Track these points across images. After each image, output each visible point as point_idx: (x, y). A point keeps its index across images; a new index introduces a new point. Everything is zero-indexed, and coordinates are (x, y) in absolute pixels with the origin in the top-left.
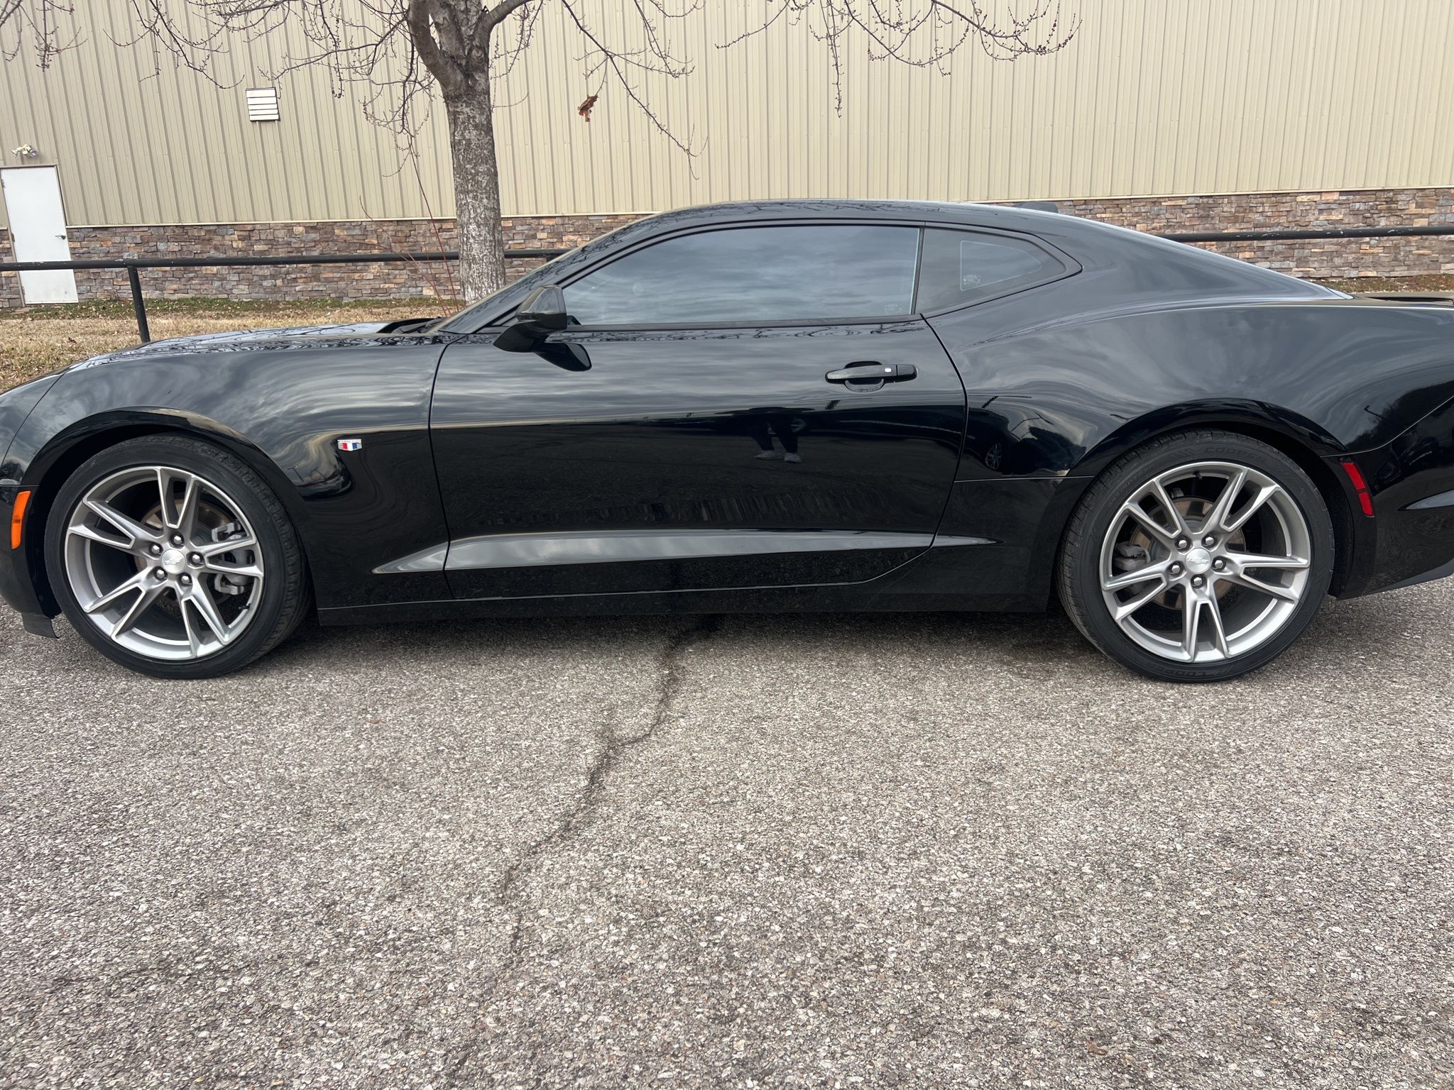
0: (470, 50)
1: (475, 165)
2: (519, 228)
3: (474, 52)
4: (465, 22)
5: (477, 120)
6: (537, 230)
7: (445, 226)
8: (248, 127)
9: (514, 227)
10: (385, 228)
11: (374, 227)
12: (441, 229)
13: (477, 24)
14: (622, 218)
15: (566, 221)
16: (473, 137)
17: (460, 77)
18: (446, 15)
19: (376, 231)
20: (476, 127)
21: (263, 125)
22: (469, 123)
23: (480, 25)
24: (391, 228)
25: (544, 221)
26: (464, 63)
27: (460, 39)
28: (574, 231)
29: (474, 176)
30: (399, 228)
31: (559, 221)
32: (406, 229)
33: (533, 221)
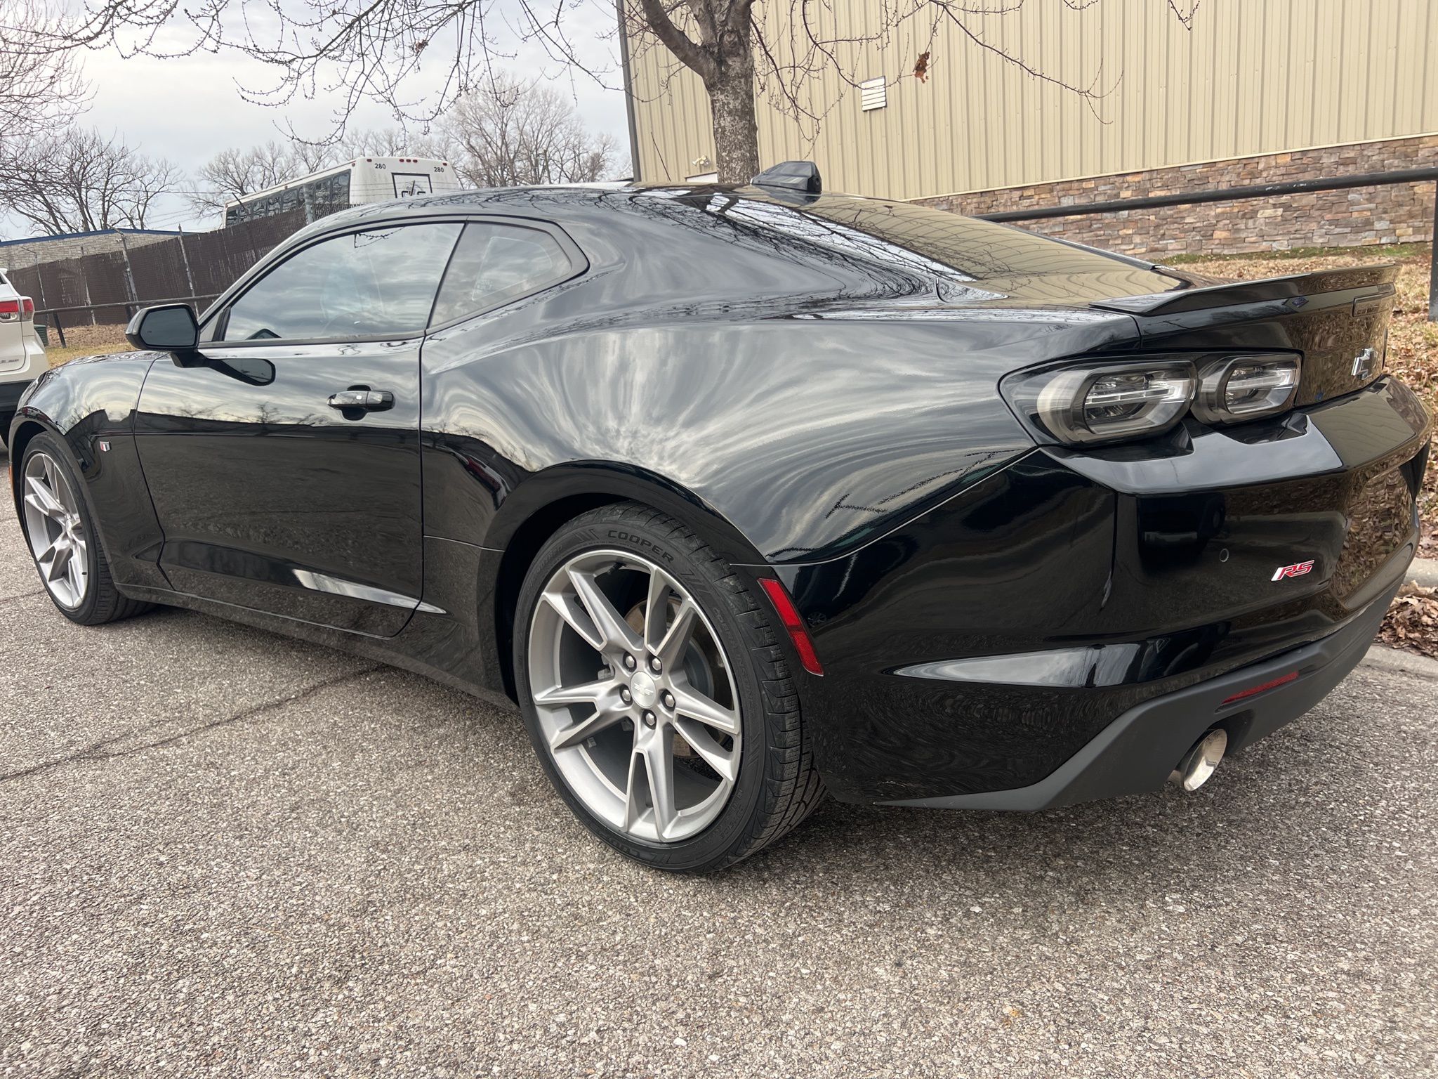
0: (722, 36)
1: (730, 152)
2: (1101, 188)
3: (726, 38)
4: (718, 8)
5: (731, 106)
6: (1121, 188)
7: (1027, 193)
8: (860, 115)
9: (1096, 188)
10: (969, 201)
11: (960, 200)
12: (1021, 197)
13: (729, 9)
14: (1221, 165)
15: (1155, 176)
16: (727, 124)
17: (713, 65)
18: (702, 6)
19: (961, 204)
20: (730, 113)
21: (873, 113)
22: (724, 109)
23: (733, 8)
24: (975, 200)
25: (1129, 178)
26: (716, 50)
27: (713, 27)
28: (1163, 186)
29: (729, 163)
30: (982, 199)
31: (1147, 176)
32: (988, 199)
33: (1116, 179)
